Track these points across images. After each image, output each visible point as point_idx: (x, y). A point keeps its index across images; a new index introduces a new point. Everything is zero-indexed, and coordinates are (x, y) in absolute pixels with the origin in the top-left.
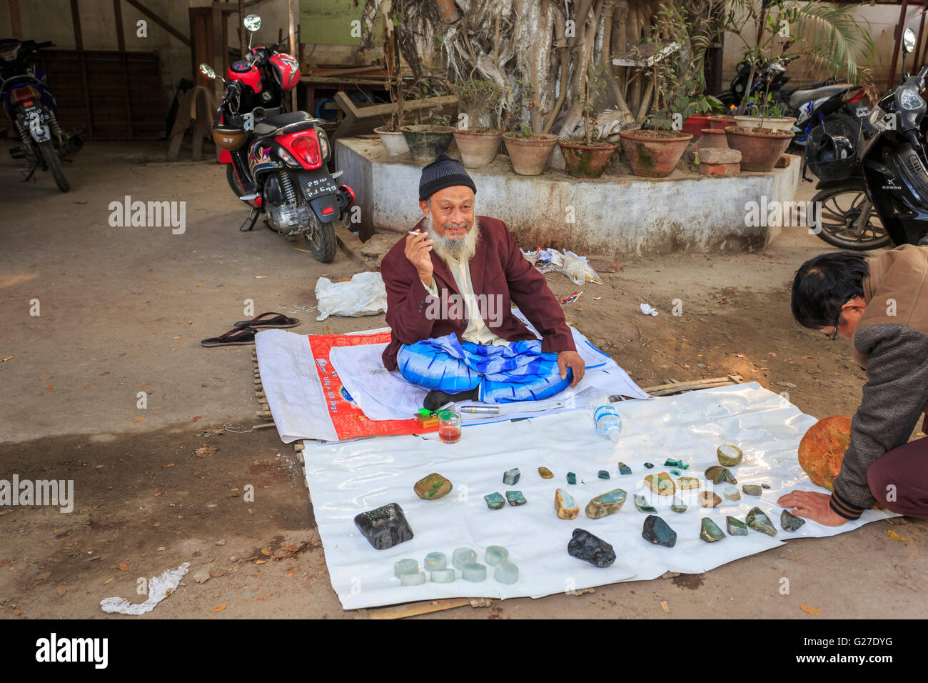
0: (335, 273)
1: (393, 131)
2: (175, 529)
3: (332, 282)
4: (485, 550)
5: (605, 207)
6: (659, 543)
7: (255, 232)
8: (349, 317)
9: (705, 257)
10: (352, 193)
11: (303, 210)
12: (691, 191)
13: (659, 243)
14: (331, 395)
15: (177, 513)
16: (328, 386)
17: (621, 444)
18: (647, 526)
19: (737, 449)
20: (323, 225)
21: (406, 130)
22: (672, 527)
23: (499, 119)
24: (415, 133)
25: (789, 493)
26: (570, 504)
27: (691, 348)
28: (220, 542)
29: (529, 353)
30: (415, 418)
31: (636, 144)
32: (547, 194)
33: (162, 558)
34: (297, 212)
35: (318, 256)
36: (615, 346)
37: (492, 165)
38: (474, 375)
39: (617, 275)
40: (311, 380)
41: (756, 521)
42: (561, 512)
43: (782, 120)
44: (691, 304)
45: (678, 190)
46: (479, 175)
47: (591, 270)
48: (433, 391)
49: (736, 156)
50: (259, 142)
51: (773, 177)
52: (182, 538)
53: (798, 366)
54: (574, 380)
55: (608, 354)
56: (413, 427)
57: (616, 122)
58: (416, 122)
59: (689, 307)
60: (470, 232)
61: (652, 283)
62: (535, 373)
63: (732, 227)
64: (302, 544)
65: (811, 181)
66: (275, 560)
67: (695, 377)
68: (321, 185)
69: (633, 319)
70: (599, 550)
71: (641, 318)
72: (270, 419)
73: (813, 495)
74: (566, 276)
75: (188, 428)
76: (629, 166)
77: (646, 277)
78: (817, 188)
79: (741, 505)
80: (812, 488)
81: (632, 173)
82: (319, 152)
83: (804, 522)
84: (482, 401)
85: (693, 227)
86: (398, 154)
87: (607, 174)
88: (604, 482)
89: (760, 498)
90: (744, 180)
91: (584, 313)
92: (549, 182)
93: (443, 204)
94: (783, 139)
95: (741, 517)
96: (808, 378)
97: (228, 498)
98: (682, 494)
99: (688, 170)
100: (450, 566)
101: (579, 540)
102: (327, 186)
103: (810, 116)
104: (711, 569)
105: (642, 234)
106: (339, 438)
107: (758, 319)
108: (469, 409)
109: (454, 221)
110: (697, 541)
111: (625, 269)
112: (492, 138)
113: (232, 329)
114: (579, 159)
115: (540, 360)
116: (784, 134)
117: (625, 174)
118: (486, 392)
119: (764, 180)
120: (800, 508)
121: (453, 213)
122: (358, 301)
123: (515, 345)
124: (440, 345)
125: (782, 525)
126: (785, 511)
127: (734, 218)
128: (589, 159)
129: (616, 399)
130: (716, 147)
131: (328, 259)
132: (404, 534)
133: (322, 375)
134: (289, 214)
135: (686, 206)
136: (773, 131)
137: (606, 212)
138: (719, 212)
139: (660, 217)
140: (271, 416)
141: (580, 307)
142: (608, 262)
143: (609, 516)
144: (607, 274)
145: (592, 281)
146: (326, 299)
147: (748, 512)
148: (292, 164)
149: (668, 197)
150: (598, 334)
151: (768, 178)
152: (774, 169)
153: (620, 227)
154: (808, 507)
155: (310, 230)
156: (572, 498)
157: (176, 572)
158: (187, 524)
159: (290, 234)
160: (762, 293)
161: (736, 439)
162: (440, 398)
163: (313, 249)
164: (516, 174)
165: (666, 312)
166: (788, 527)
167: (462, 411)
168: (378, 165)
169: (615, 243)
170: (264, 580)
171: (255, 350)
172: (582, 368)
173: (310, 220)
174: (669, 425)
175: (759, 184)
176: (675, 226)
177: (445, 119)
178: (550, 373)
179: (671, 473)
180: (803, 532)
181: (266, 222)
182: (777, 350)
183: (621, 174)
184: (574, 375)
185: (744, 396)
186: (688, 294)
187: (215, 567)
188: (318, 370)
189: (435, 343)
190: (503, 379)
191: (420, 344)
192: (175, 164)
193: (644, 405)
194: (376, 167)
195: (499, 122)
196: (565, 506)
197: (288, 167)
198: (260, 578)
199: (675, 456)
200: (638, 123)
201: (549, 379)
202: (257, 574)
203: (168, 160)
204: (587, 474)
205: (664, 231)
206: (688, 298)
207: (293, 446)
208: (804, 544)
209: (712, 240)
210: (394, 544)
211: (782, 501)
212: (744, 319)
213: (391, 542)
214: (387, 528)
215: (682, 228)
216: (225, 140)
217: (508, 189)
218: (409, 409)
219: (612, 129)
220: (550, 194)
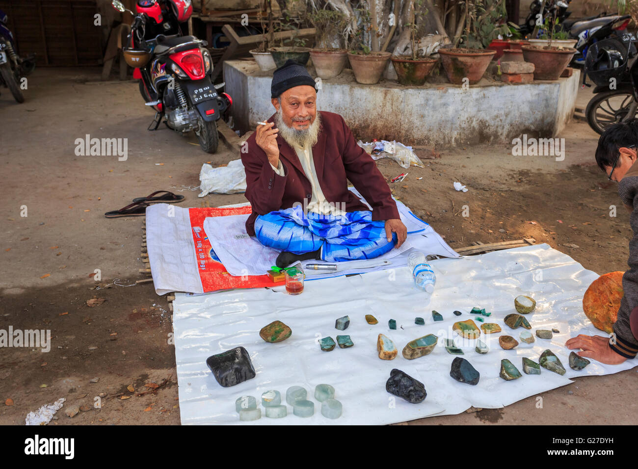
0: (217, 161)
1: (264, 52)
2: (59, 369)
3: (213, 167)
4: (315, 387)
5: (427, 108)
6: (464, 381)
7: (160, 131)
8: (224, 194)
9: (506, 147)
10: (230, 99)
11: (192, 112)
12: (494, 95)
13: (469, 136)
14: (202, 256)
15: (63, 354)
16: (200, 248)
17: (434, 296)
18: (454, 367)
19: (531, 299)
20: (206, 123)
21: (273, 50)
22: (476, 367)
23: (346, 42)
24: (280, 52)
25: (576, 337)
26: (390, 347)
27: (494, 217)
28: (95, 380)
29: (361, 221)
30: (268, 274)
31: (451, 58)
32: (382, 99)
33: (43, 394)
34: (188, 114)
35: (205, 148)
36: (432, 215)
37: (340, 76)
38: (317, 239)
39: (437, 161)
40: (187, 244)
41: (548, 362)
42: (382, 354)
43: (566, 41)
44: (493, 183)
45: (484, 95)
46: (329, 84)
47: (415, 156)
48: (283, 253)
49: (530, 67)
50: (157, 60)
51: (559, 84)
52: (63, 376)
53: (580, 232)
54: (399, 243)
55: (427, 222)
56: (265, 281)
57: (437, 44)
58: (281, 45)
59: (492, 185)
60: (313, 124)
61: (463, 167)
62: (366, 237)
63: (527, 124)
64: (163, 382)
65: (589, 86)
66: (138, 396)
67: (497, 240)
68: (205, 92)
69: (448, 194)
70: (412, 388)
71: (454, 194)
72: (149, 275)
73: (596, 339)
74: (395, 161)
75: (84, 283)
76: (446, 76)
77: (459, 162)
78: (594, 92)
79: (535, 347)
80: (594, 332)
81: (449, 82)
82: (203, 66)
83: (589, 362)
84: (324, 260)
85: (496, 124)
86: (267, 70)
87: (429, 82)
88: (420, 328)
89: (551, 342)
90: (537, 86)
91: (409, 190)
92: (383, 89)
93: (291, 100)
94: (567, 54)
95: (535, 358)
96: (588, 240)
97: (107, 342)
98: (485, 337)
99: (492, 79)
100: (284, 403)
101: (395, 379)
102: (210, 93)
103: (587, 41)
104: (509, 405)
105: (456, 129)
106: (204, 291)
107: (548, 194)
108: (313, 266)
109: (300, 114)
110: (497, 379)
111: (443, 156)
112: (339, 55)
113: (131, 203)
114: (406, 70)
115: (370, 227)
116: (568, 50)
117: (443, 83)
118: (327, 252)
119: (552, 86)
120: (585, 350)
121: (299, 108)
122: (231, 181)
123: (351, 214)
124: (288, 215)
125: (570, 365)
126: (573, 354)
127: (528, 116)
128: (414, 70)
129: (432, 258)
130: (514, 61)
131: (212, 151)
132: (247, 374)
133: (196, 239)
134: (182, 116)
135: (491, 107)
136: (560, 48)
137: (428, 112)
138: (516, 111)
139: (471, 116)
140: (150, 273)
141: (406, 185)
142: (430, 151)
143: (422, 357)
144: (428, 160)
145: (415, 165)
146: (207, 181)
147: (541, 354)
148: (182, 76)
149: (477, 100)
150: (419, 206)
151: (556, 85)
152: (560, 78)
153: (439, 124)
154: (592, 349)
155: (198, 128)
156: (391, 342)
157: (51, 407)
158: (70, 363)
159: (183, 131)
160: (551, 174)
161: (530, 290)
162: (288, 257)
163: (201, 143)
164: (358, 83)
165: (474, 189)
166: (575, 367)
167: (307, 268)
168: (252, 78)
169: (435, 136)
170: (125, 414)
171: (145, 220)
172: (405, 233)
173: (198, 120)
174: (475, 278)
175: (548, 90)
176: (482, 122)
177: (303, 41)
178: (378, 237)
179: (476, 320)
180: (589, 371)
181: (165, 122)
182: (562, 218)
183: (440, 82)
184: (398, 238)
185: (537, 255)
186: (492, 175)
187: (86, 402)
188: (194, 235)
189: (284, 214)
190: (341, 242)
191: (272, 214)
192: (107, 83)
193: (455, 262)
194: (250, 80)
195: (346, 45)
196: (385, 349)
197: (179, 79)
198: (122, 412)
199: (480, 306)
200: (454, 44)
201: (377, 242)
202: (121, 408)
203: (102, 80)
204: (406, 320)
205: (473, 127)
206: (492, 178)
207: (167, 297)
208: (589, 382)
209: (511, 134)
210: (238, 383)
211: (569, 344)
212: (537, 194)
213: (235, 381)
214: (232, 369)
215: (487, 125)
216: (133, 59)
217: (351, 95)
218: (264, 267)
219: (434, 49)
220: (384, 99)
